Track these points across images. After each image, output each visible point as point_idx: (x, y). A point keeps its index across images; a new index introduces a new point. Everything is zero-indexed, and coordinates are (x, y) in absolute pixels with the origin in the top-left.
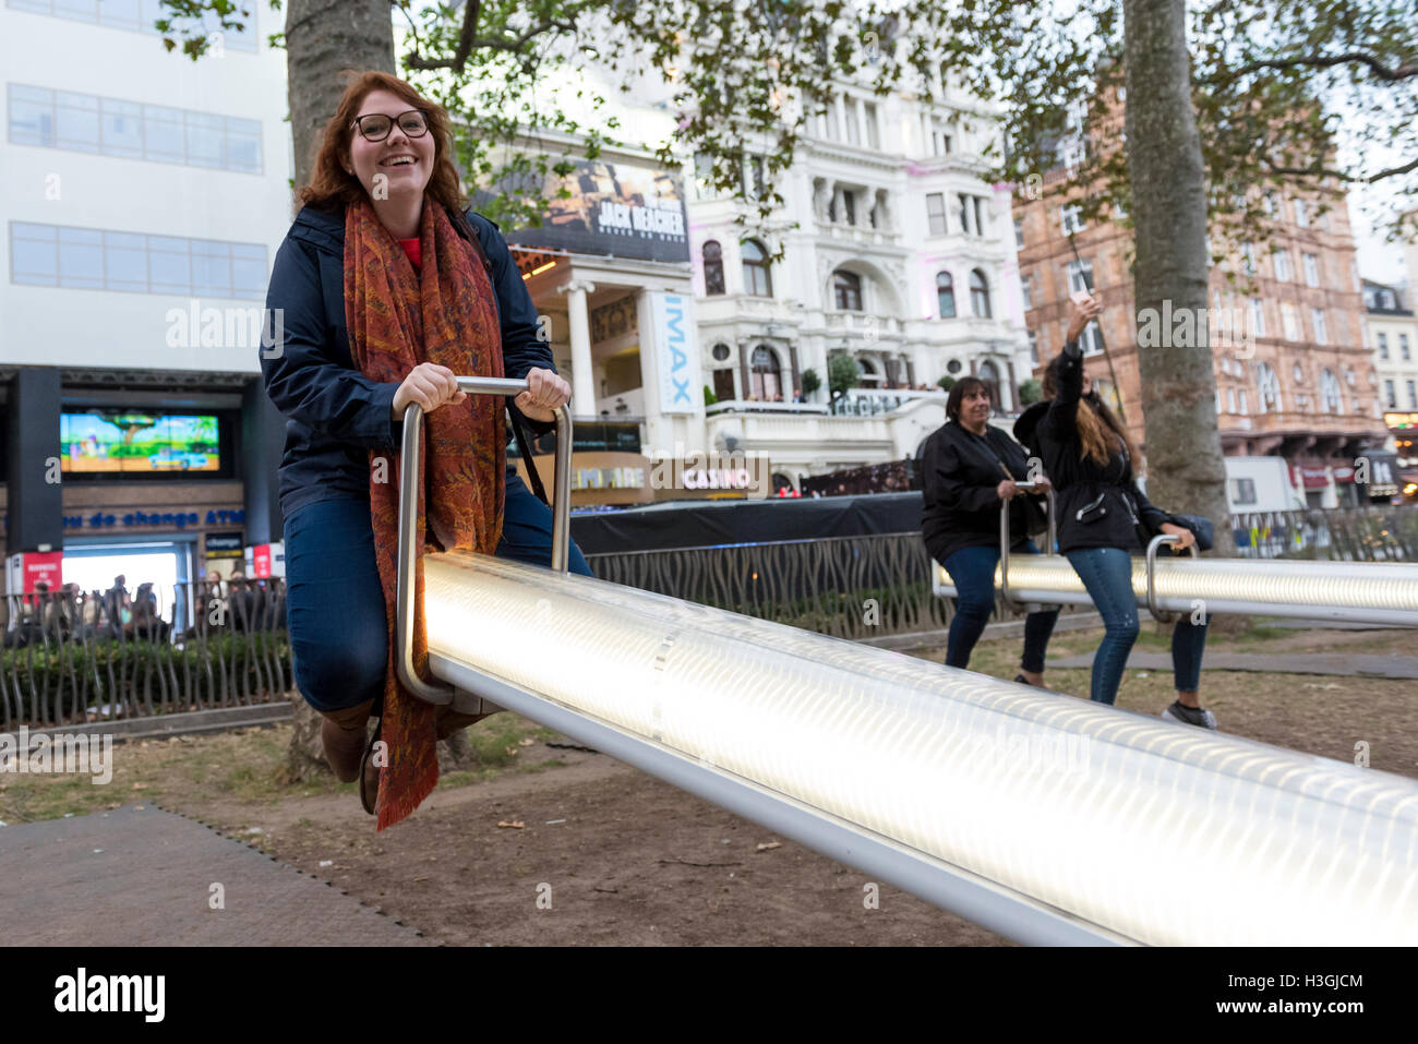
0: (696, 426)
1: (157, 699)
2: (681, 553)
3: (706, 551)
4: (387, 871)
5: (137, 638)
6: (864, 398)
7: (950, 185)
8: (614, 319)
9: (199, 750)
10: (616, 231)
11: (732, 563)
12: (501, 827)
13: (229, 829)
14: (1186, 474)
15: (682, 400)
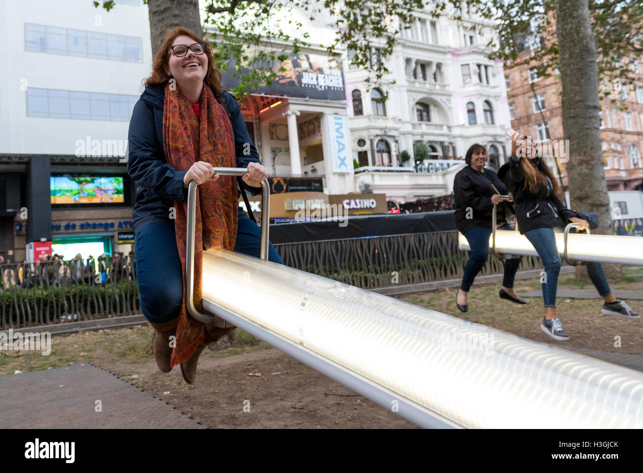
0: (350, 178)
1: (93, 312)
2: (341, 241)
3: (353, 240)
4: (195, 397)
5: (84, 283)
6: (431, 164)
7: (473, 60)
8: (309, 127)
9: (112, 337)
10: (310, 86)
11: (365, 246)
12: (250, 376)
13: (123, 375)
14: (589, 201)
15: (343, 166)
